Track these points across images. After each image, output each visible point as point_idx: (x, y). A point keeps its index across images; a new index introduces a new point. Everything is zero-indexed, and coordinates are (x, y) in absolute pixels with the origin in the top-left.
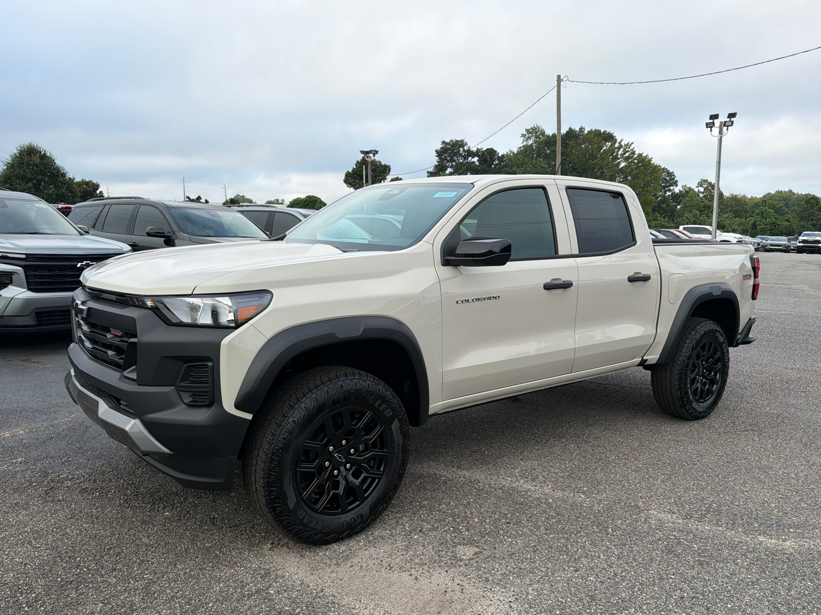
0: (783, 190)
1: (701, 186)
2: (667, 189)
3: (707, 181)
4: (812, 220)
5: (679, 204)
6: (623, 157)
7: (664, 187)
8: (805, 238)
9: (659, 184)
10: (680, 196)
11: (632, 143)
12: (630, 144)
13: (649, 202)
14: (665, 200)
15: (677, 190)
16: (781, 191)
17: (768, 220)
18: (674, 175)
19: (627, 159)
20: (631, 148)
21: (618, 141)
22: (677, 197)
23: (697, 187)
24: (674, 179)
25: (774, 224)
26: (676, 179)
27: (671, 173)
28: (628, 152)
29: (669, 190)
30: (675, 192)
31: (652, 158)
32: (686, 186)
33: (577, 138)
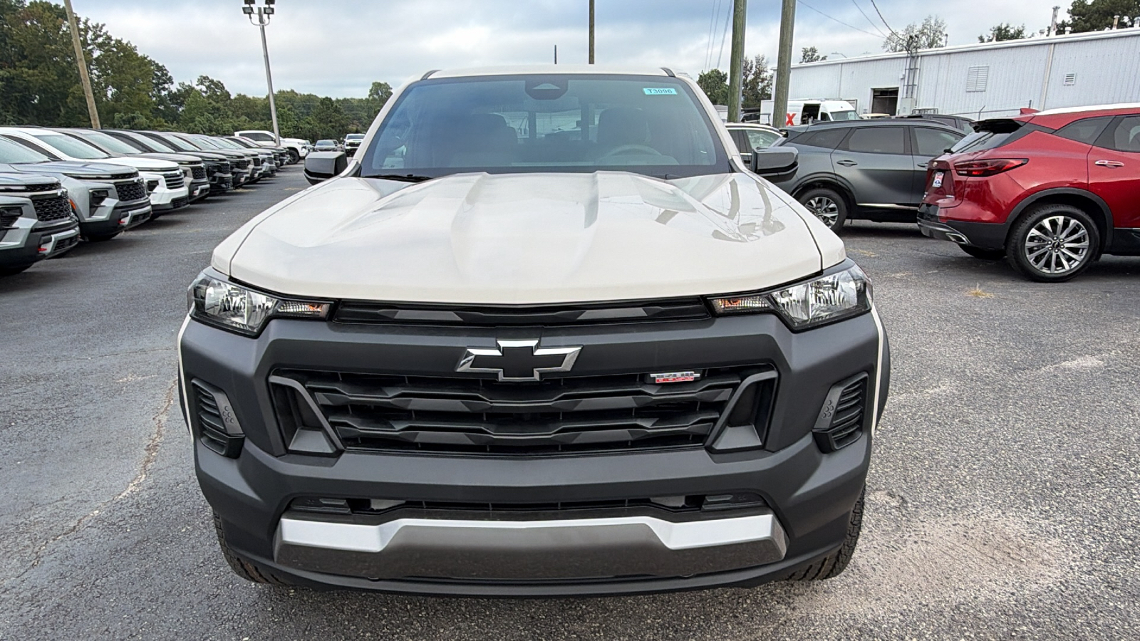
0: (285, 90)
1: (202, 84)
2: (160, 87)
3: (208, 78)
4: (331, 122)
5: (181, 106)
6: (95, 43)
7: (157, 85)
8: (351, 141)
9: (149, 81)
10: (179, 96)
11: (104, 25)
12: (100, 25)
13: (145, 104)
14: (162, 101)
15: (174, 88)
16: (284, 91)
17: (289, 123)
18: (165, 70)
19: (100, 46)
20: (104, 30)
21: (83, 20)
22: (174, 97)
23: (197, 85)
24: (166, 75)
25: (296, 127)
26: (169, 74)
27: (161, 67)
28: (100, 36)
29: (164, 89)
30: (171, 91)
31: (135, 47)
32: (183, 84)
33: (15, 10)
